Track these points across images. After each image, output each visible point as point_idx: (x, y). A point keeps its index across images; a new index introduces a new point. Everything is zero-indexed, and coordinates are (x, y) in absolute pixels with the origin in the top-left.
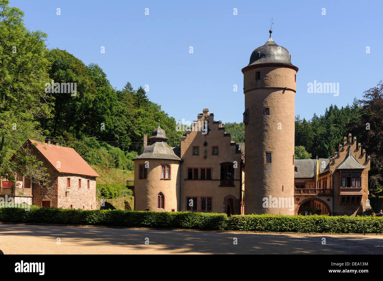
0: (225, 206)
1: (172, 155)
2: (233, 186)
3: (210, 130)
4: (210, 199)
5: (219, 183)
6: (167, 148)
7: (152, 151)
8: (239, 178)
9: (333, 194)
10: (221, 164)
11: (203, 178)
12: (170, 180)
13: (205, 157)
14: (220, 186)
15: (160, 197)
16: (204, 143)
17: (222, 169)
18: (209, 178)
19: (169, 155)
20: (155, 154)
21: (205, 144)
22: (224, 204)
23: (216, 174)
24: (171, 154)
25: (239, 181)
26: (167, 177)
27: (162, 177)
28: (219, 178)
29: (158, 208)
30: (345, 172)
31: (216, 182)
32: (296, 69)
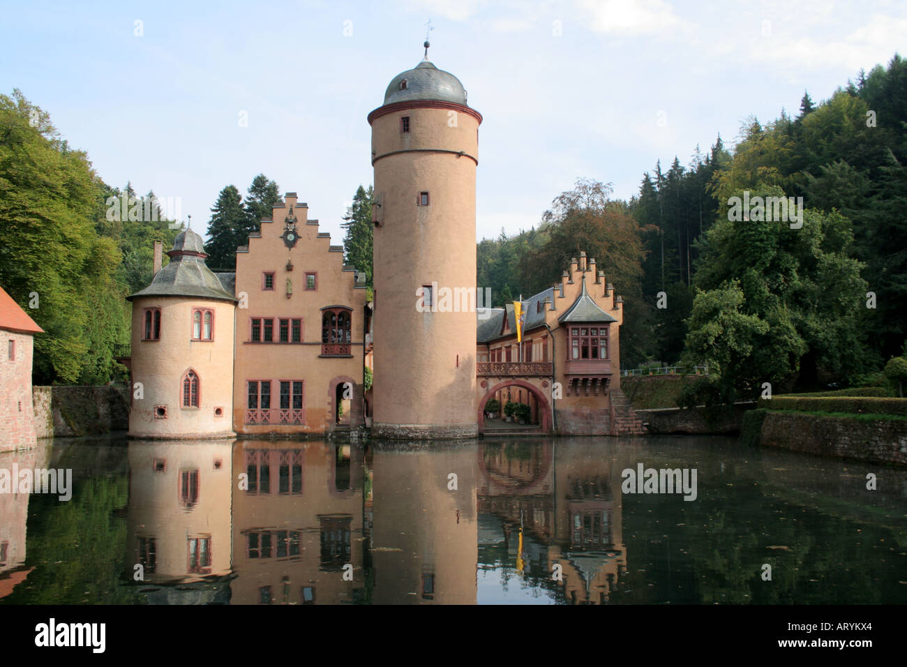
0: (333, 399)
1: (217, 288)
2: (349, 357)
3: (300, 237)
4: (299, 385)
5: (318, 350)
6: (207, 274)
7: (174, 279)
8: (362, 341)
9: (554, 374)
10: (323, 310)
11: (284, 339)
12: (213, 341)
13: (288, 296)
14: (320, 357)
15: (189, 380)
16: (287, 264)
17: (326, 320)
18: (297, 340)
19: (210, 288)
20: (180, 286)
21: (289, 268)
22: (329, 396)
23: (313, 330)
24: (215, 286)
25: (362, 347)
26: (205, 336)
27: (196, 336)
28: (320, 339)
29: (185, 405)
30: (578, 329)
31: (312, 348)
32: (478, 117)
